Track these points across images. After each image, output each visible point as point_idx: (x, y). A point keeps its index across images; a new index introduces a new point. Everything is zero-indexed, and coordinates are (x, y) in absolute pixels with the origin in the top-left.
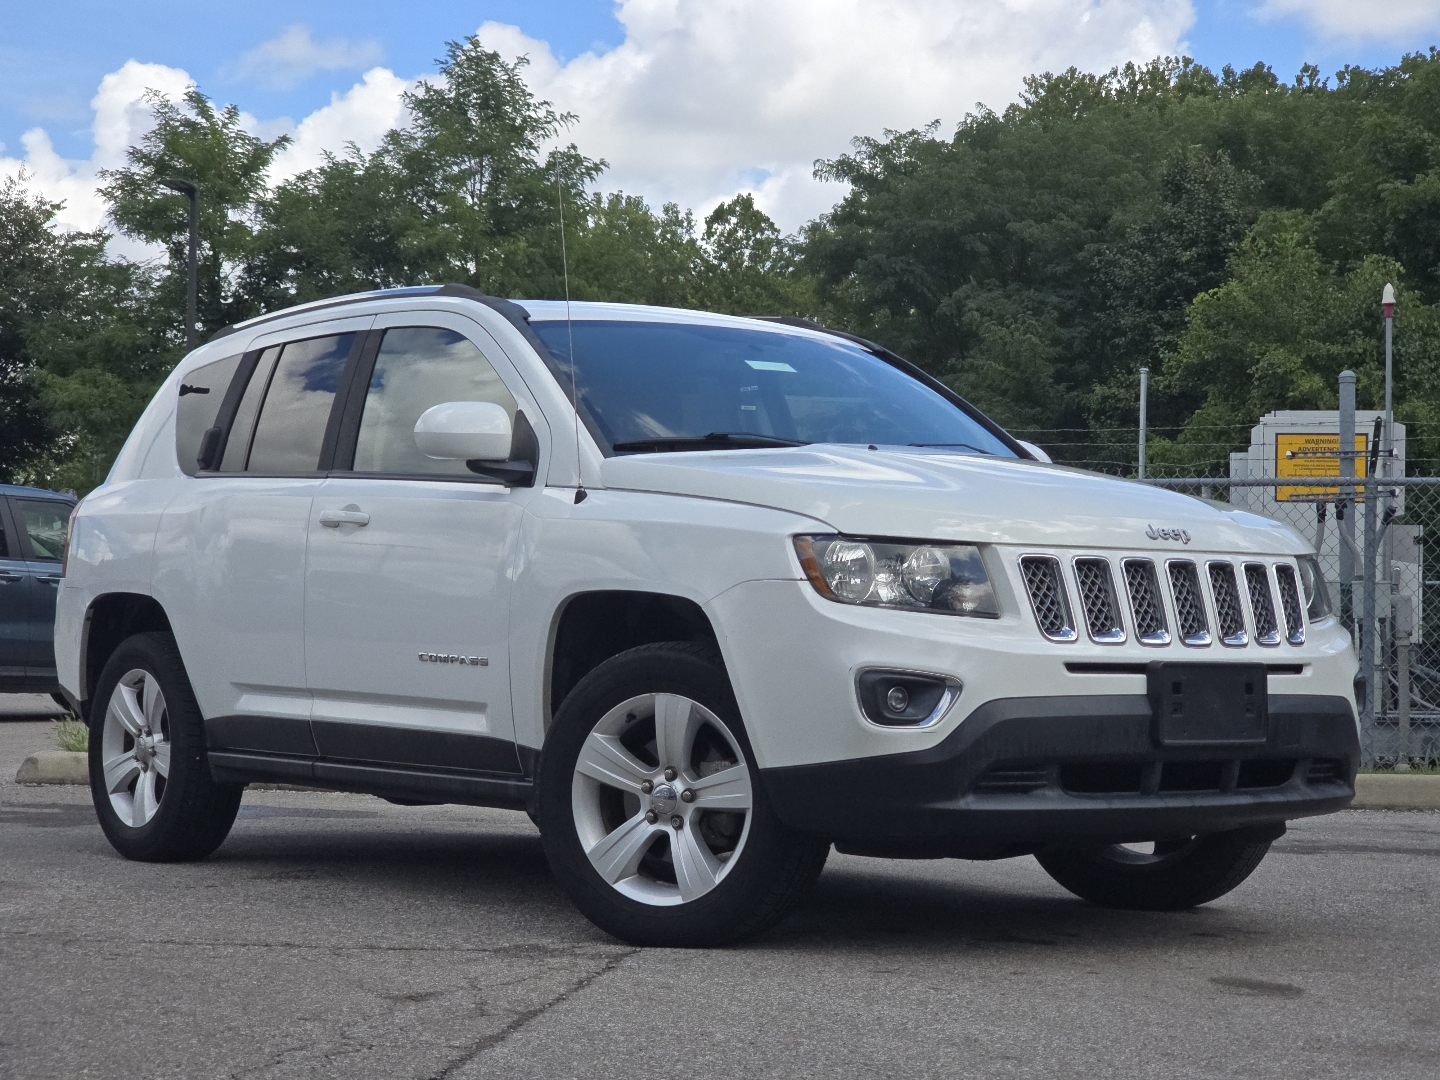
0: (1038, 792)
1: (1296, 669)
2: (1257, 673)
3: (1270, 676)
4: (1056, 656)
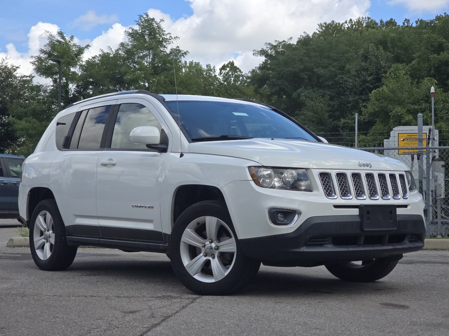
0: (325, 246)
1: (406, 206)
2: (393, 208)
3: (397, 209)
4: (330, 203)
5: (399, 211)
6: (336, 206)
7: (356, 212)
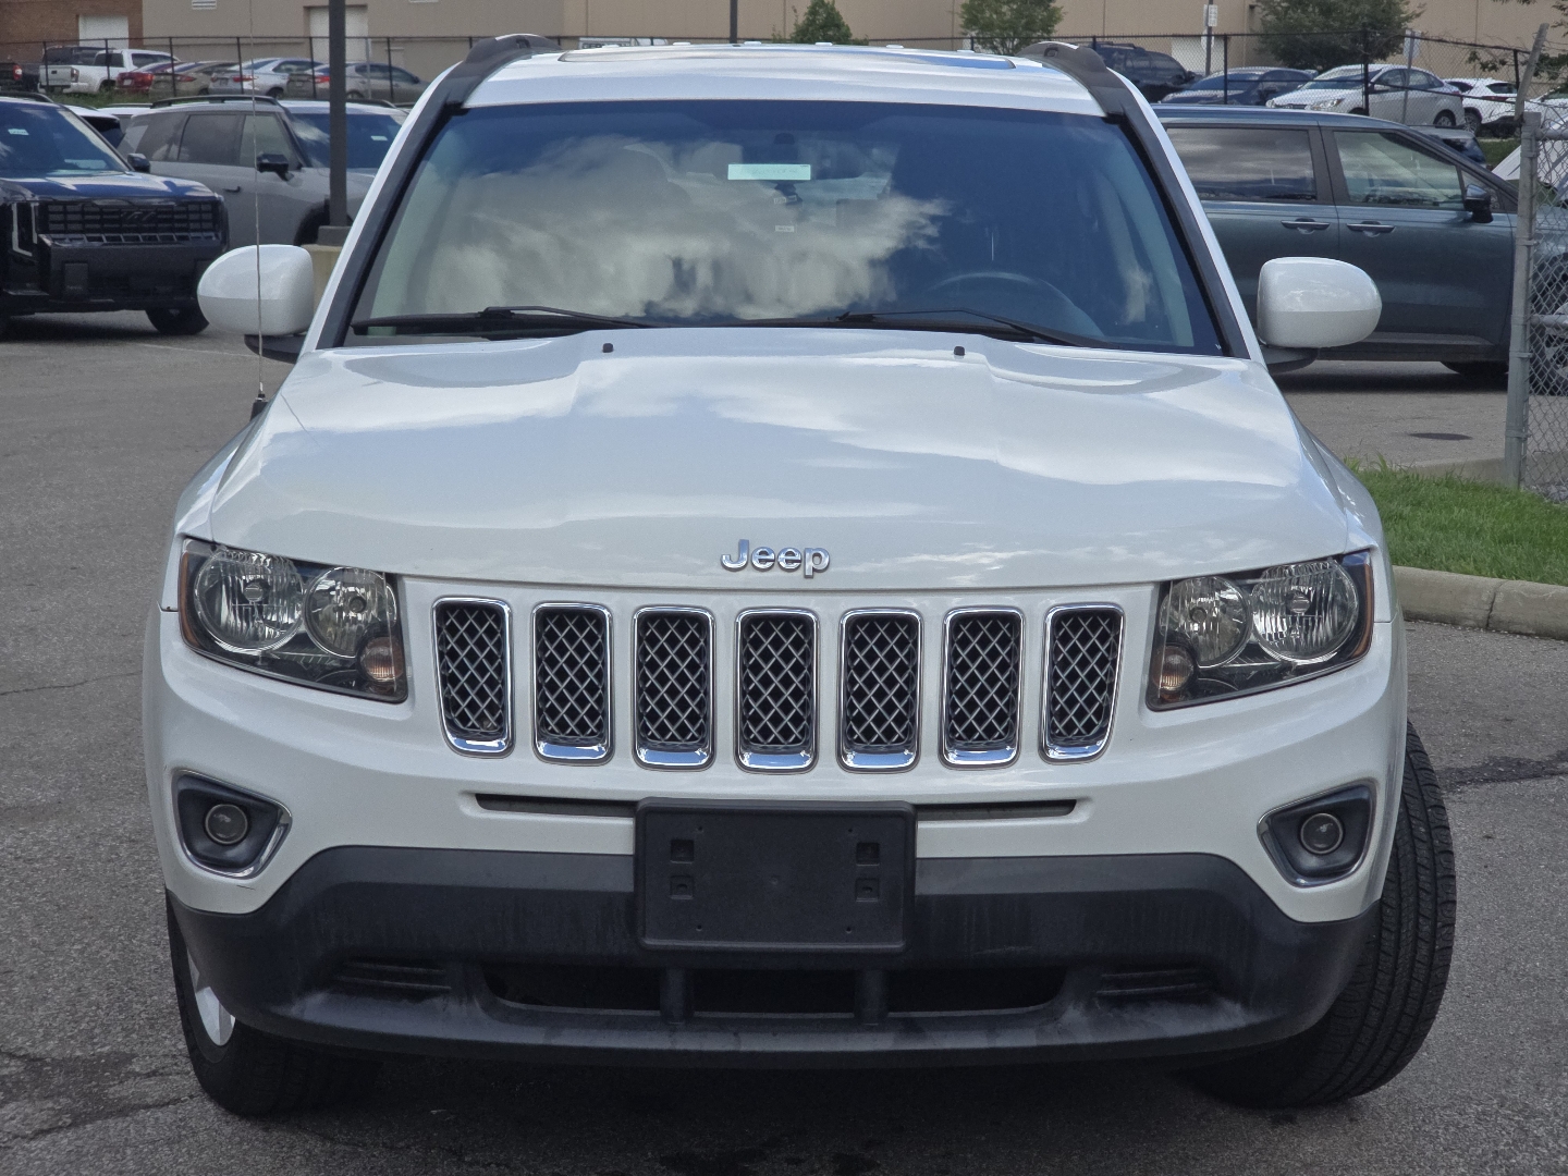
0: (438, 1002)
2: (900, 820)
3: (919, 827)
4: (450, 782)
5: (934, 840)
6: (487, 800)
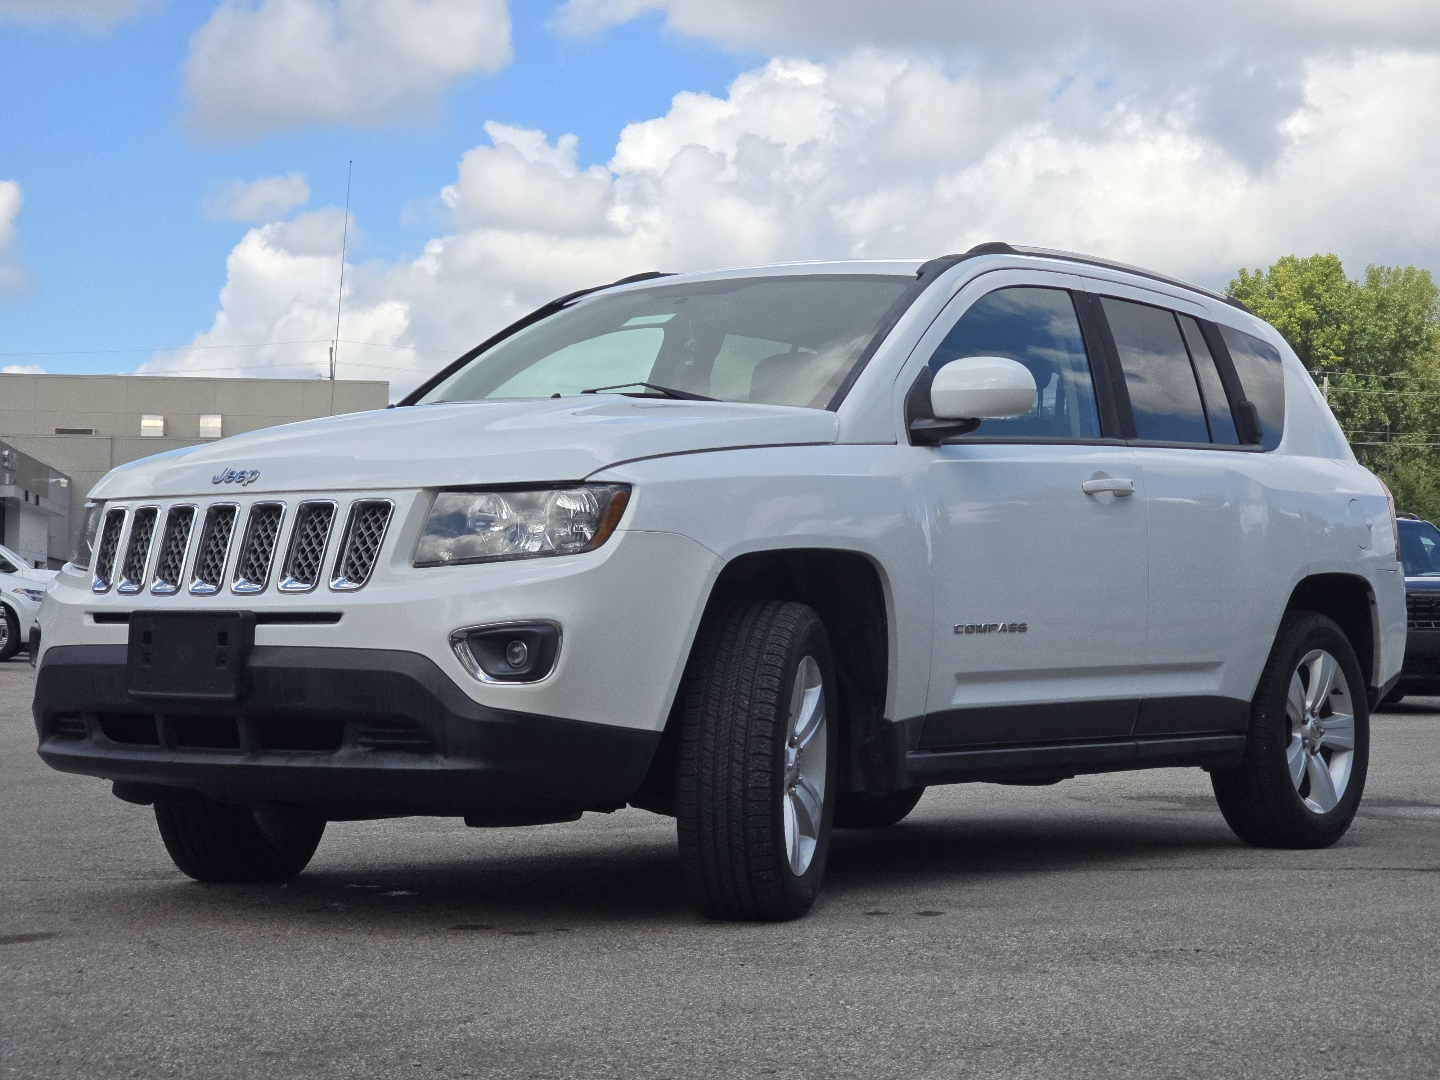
1: (333, 617)
3: (258, 627)
5: (266, 635)
7: (119, 634)
